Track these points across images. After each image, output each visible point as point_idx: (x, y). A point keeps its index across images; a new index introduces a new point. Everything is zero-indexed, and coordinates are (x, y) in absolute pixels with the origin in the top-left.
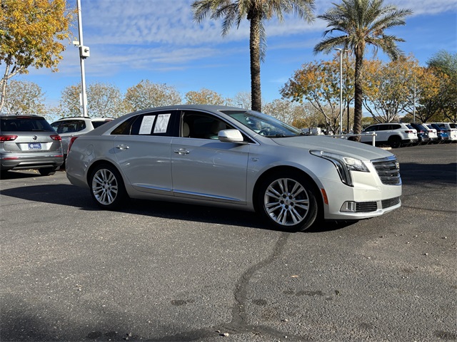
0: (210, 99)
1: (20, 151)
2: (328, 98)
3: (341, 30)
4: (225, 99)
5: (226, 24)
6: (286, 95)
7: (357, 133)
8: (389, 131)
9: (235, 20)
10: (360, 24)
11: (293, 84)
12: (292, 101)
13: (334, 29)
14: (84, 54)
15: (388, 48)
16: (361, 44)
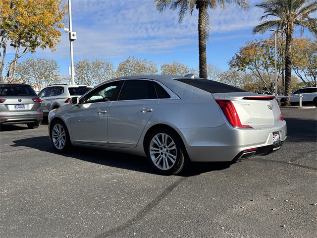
0: (179, 70)
1: (7, 110)
2: (266, 68)
3: (274, 15)
4: (190, 69)
5: (182, 13)
6: (233, 66)
7: (287, 95)
8: (314, 93)
9: (189, 10)
10: (290, 9)
11: (238, 57)
12: (238, 70)
13: (269, 15)
14: (72, 38)
15: (312, 28)
16: (291, 25)
